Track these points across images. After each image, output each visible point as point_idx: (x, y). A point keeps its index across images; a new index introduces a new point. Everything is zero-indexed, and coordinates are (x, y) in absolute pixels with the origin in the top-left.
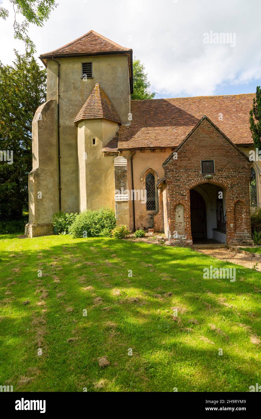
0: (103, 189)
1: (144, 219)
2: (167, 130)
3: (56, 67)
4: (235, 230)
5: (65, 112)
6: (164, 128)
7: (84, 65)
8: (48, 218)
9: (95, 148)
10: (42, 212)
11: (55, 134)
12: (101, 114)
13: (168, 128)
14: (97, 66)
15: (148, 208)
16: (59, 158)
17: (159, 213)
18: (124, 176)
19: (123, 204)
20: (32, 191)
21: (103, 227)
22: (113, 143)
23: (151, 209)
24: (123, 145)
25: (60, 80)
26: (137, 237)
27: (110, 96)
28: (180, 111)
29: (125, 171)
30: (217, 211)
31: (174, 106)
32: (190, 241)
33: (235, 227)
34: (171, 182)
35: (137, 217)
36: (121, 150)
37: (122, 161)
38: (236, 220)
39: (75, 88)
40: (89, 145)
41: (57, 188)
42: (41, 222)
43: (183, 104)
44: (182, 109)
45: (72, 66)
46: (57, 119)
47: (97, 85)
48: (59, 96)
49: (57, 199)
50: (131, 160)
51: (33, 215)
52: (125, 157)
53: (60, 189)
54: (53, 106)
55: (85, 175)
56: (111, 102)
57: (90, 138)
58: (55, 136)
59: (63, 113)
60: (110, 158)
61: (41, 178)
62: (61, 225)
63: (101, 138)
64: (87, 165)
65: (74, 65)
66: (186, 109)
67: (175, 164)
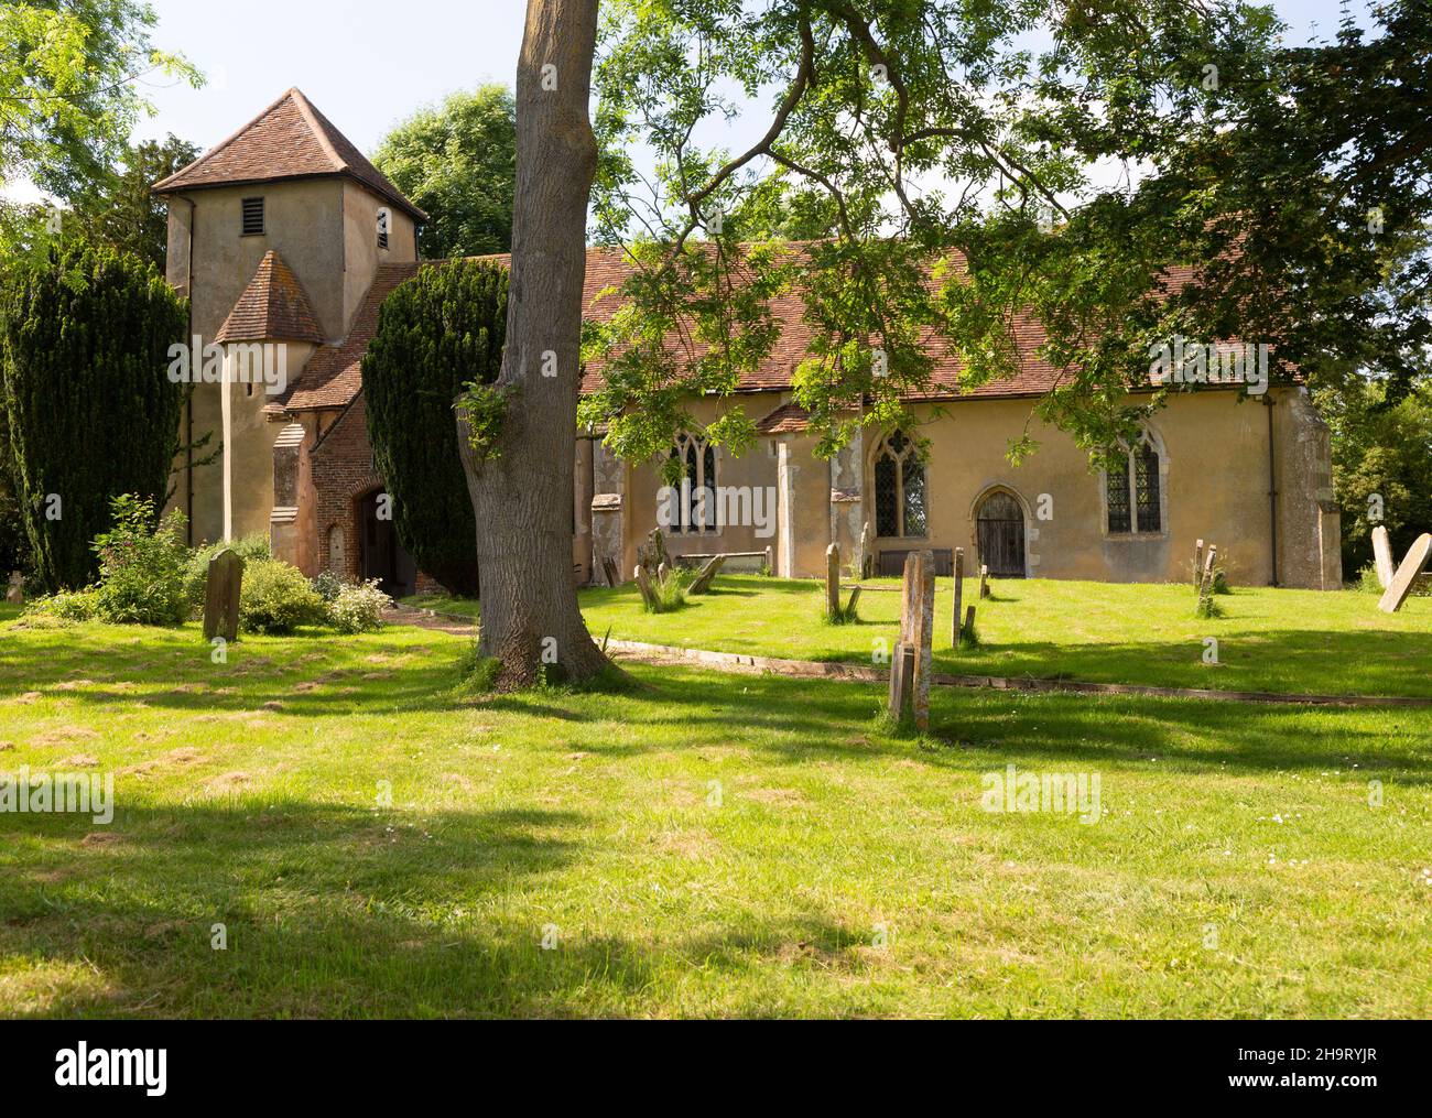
3: (185, 210)
5: (204, 316)
7: (247, 204)
9: (250, 405)
12: (262, 329)
14: (273, 204)
18: (292, 468)
19: (285, 527)
22: (283, 396)
24: (301, 400)
25: (194, 242)
27: (302, 275)
29: (294, 458)
37: (293, 435)
39: (228, 259)
40: (238, 399)
41: (184, 492)
45: (221, 207)
47: (268, 255)
48: (192, 278)
59: (199, 318)
65: (225, 204)
67: (330, 452)
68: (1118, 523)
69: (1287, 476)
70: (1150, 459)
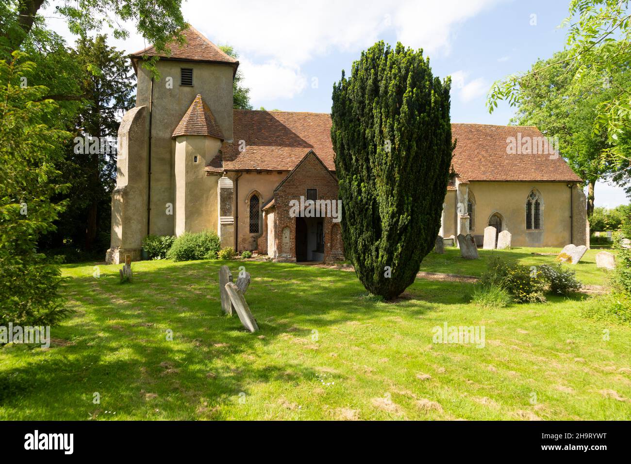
0: (204, 210)
1: (247, 242)
2: (272, 151)
4: (331, 249)
5: (158, 122)
6: (269, 147)
7: (183, 70)
8: (135, 242)
9: (197, 166)
10: (129, 235)
11: (146, 146)
12: (205, 131)
13: (274, 148)
14: (198, 74)
15: (251, 231)
16: (149, 173)
17: (263, 236)
18: (230, 198)
19: (228, 227)
20: (118, 212)
21: (207, 249)
22: (216, 162)
23: (254, 232)
24: (227, 165)
25: (154, 85)
26: (245, 257)
27: (212, 108)
28: (285, 128)
29: (231, 193)
30: (317, 234)
31: (278, 121)
32: (295, 259)
33: (332, 246)
34: (281, 207)
35: (239, 240)
36: (226, 171)
37: (227, 182)
38: (332, 240)
39: (172, 96)
40: (190, 163)
41: (145, 208)
42: (128, 246)
43: (288, 119)
44: (287, 126)
45: (169, 70)
46: (148, 128)
47: (199, 96)
48: (152, 102)
49: (145, 220)
50: (236, 181)
51: (119, 239)
52: (230, 178)
53: (149, 210)
54: (145, 114)
55: (184, 195)
56: (214, 116)
57: (191, 155)
58: (146, 149)
59: (155, 122)
60: (213, 178)
61: (130, 196)
62: (154, 249)
63: (203, 156)
64: (187, 184)
65: (171, 69)
66: (291, 126)
67: (285, 191)
68: (529, 226)
69: (575, 211)
70: (537, 204)
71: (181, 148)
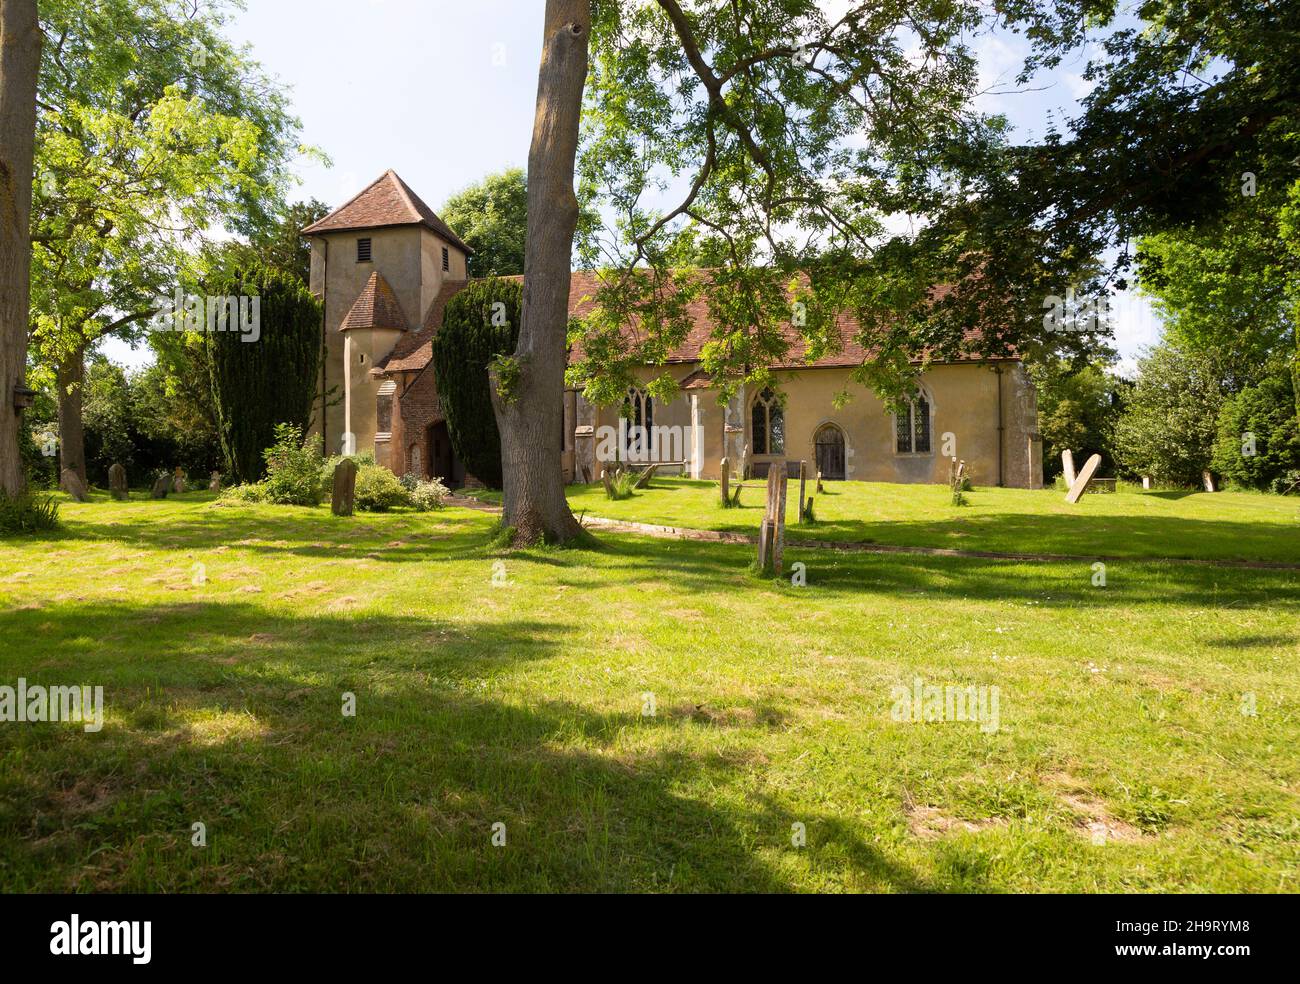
3: (322, 246)
5: (333, 312)
7: (360, 242)
9: (362, 368)
12: (370, 321)
14: (378, 243)
16: (324, 378)
18: (388, 408)
22: (382, 362)
24: (394, 365)
25: (327, 266)
27: (395, 287)
29: (390, 402)
34: (407, 418)
36: (393, 372)
39: (348, 277)
40: (356, 363)
41: (321, 422)
45: (344, 244)
47: (374, 273)
48: (326, 288)
52: (395, 381)
53: (325, 425)
56: (394, 297)
57: (357, 353)
59: (330, 313)
63: (370, 355)
64: (352, 392)
65: (347, 245)
67: (411, 398)
68: (904, 446)
69: (1009, 417)
70: (924, 407)
71: (348, 341)
